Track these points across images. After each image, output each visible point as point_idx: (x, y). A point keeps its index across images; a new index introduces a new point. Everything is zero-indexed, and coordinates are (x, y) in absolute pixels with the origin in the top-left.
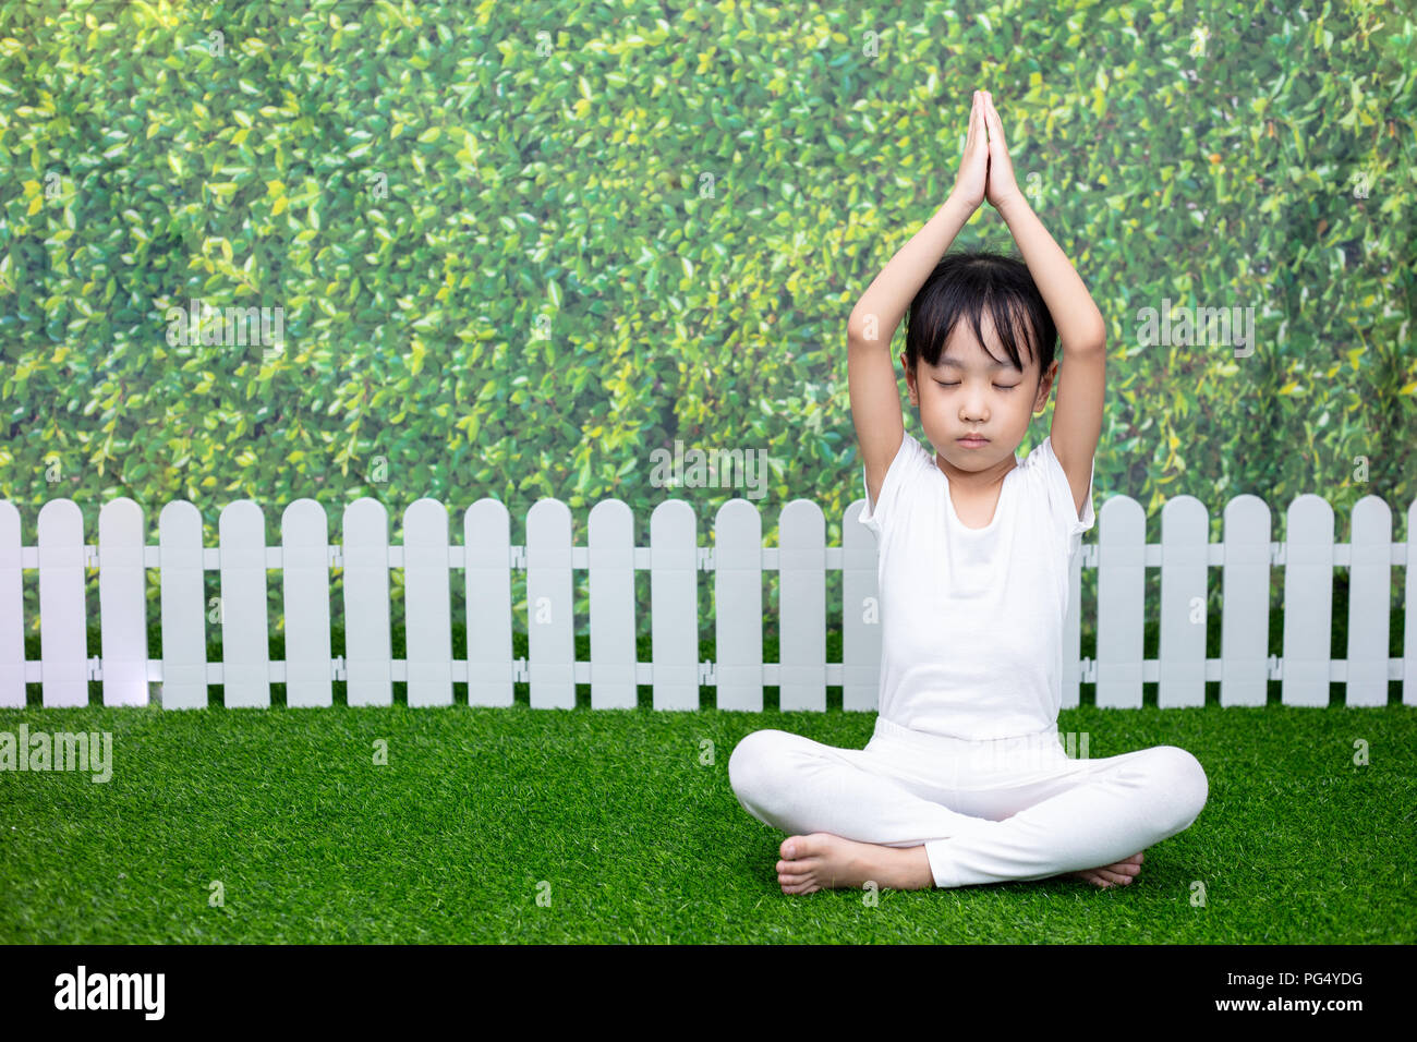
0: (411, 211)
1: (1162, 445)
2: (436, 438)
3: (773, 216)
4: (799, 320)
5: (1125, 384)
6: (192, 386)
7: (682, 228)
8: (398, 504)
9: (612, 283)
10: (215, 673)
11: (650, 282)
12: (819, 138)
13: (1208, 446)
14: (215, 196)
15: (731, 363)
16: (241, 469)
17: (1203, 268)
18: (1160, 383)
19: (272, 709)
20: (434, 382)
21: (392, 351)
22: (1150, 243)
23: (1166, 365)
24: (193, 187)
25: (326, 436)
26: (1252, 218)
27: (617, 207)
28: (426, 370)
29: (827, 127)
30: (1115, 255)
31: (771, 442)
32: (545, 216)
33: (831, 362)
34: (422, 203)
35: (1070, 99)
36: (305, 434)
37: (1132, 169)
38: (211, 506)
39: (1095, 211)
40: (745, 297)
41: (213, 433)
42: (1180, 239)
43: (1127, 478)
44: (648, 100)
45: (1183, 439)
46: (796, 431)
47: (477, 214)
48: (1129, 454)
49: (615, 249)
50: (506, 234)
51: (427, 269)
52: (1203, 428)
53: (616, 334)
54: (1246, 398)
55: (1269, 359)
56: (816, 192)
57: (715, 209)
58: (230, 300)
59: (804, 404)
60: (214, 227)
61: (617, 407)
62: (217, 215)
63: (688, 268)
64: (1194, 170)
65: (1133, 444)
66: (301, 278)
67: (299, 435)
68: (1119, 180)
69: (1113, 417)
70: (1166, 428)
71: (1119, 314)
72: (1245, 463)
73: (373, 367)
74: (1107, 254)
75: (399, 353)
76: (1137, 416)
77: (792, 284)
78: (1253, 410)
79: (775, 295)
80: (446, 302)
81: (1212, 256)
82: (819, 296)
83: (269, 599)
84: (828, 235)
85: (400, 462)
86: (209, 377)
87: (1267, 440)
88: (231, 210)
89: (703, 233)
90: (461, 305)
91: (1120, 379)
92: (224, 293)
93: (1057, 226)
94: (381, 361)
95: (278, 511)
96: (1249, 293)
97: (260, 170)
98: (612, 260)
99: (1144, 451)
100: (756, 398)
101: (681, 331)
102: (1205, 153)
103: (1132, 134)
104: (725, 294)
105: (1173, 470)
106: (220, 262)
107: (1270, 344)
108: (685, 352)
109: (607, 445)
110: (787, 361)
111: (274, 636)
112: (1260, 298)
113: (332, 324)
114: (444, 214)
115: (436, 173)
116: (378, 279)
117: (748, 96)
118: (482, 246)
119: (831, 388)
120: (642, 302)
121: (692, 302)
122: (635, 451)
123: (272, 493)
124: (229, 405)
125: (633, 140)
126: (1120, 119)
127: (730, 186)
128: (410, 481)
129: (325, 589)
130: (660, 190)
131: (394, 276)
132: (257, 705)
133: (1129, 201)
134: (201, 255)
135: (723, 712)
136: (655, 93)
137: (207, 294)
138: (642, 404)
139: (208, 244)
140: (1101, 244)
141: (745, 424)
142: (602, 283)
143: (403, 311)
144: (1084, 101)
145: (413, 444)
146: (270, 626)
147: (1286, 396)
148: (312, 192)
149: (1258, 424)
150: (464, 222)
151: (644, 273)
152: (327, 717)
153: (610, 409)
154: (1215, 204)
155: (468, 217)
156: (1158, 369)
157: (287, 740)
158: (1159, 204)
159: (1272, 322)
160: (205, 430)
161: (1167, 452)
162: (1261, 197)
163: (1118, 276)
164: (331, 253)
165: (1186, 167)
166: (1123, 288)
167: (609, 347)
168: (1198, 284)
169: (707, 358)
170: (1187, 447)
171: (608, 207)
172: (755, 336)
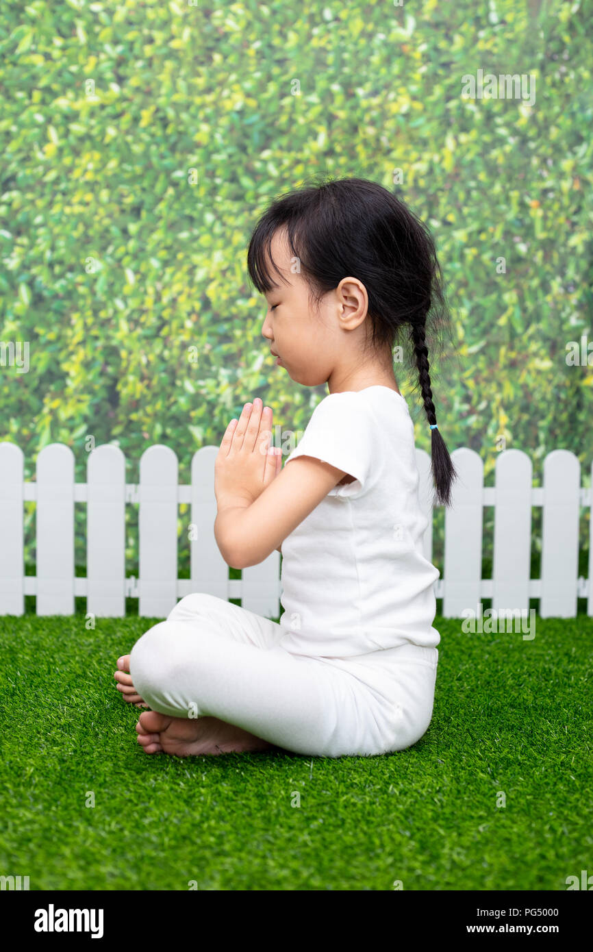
1: (493, 422)
3: (195, 239)
4: (216, 320)
5: (467, 374)
7: (126, 245)
9: (70, 287)
11: (100, 287)
12: (234, 179)
13: (530, 423)
15: (162, 352)
17: (525, 287)
18: (492, 373)
22: (485, 267)
23: (498, 360)
26: (562, 250)
27: (75, 228)
29: (240, 170)
30: (460, 276)
31: (193, 414)
32: (19, 233)
33: (240, 353)
35: (426, 156)
37: (472, 210)
39: (444, 242)
40: (174, 301)
42: (508, 264)
44: (101, 146)
45: (510, 417)
46: (212, 405)
48: (469, 429)
49: (73, 260)
52: (525, 409)
53: (72, 327)
54: (557, 386)
56: (231, 221)
57: (152, 231)
59: (218, 385)
61: (72, 384)
63: (130, 277)
64: (519, 213)
65: (473, 421)
68: (462, 218)
69: (457, 399)
70: (498, 409)
71: (461, 321)
72: (556, 436)
74: (453, 274)
76: (475, 399)
77: (211, 291)
78: (563, 396)
79: (198, 299)
81: (532, 278)
82: (232, 301)
84: (240, 254)
87: (573, 419)
89: (142, 250)
91: (463, 370)
96: (560, 306)
98: (71, 269)
99: (480, 426)
100: (181, 378)
101: (124, 326)
102: (527, 200)
103: (472, 184)
104: (158, 298)
108: (127, 343)
109: (64, 415)
110: (206, 351)
112: (568, 310)
117: (180, 144)
119: (240, 373)
120: (94, 303)
121: (133, 303)
122: (86, 419)
125: (89, 177)
126: (464, 173)
127: (165, 213)
130: (110, 216)
133: (470, 235)
135: (143, 618)
136: (107, 140)
138: (92, 382)
140: (449, 266)
141: (172, 400)
142: (63, 287)
144: (436, 158)
147: (587, 386)
149: (566, 407)
151: (95, 280)
153: (65, 386)
154: (534, 238)
156: (491, 363)
158: (493, 236)
159: (578, 329)
161: (498, 427)
162: (569, 234)
163: (462, 292)
165: (514, 210)
166: (465, 301)
167: (66, 337)
168: (521, 300)
169: (143, 347)
170: (513, 423)
171: (68, 227)
172: (181, 331)
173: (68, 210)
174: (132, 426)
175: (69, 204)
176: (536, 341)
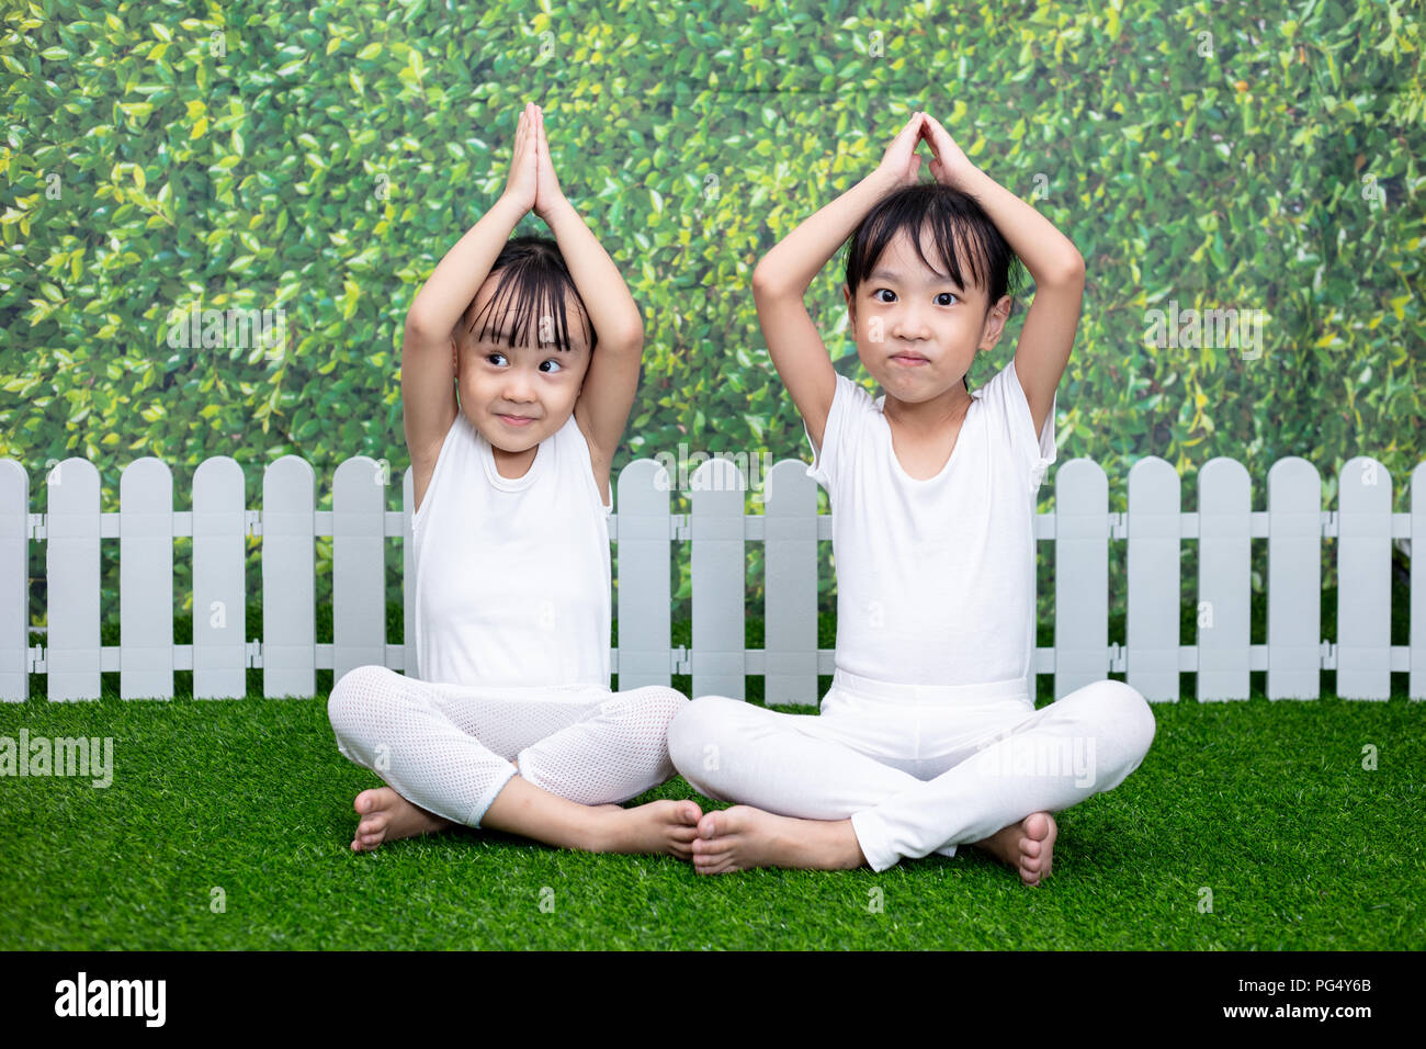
0: (348, 135)
1: (1187, 404)
2: (371, 391)
3: (751, 145)
6: (95, 330)
7: (651, 157)
8: (325, 466)
10: (110, 659)
12: (804, 59)
13: (1239, 405)
14: (127, 117)
15: (705, 308)
16: (147, 425)
17: (1230, 206)
19: (176, 701)
20: (369, 327)
21: (322, 292)
22: (1171, 178)
24: (103, 107)
25: (246, 388)
26: (1283, 151)
27: (578, 134)
28: (361, 313)
29: (813, 47)
30: (1133, 192)
31: (749, 397)
32: (498, 143)
34: (360, 125)
35: (1081, 19)
36: (222, 386)
37: (1150, 96)
38: (111, 467)
39: (1110, 143)
40: (721, 234)
41: (117, 384)
42: (1204, 174)
43: (1148, 440)
44: (614, 15)
45: (1211, 396)
47: (421, 140)
48: (1151, 414)
49: (575, 180)
50: (454, 161)
51: (364, 200)
52: (1233, 384)
54: (1280, 351)
55: (1305, 307)
56: (800, 118)
57: (688, 136)
58: (141, 234)
60: (125, 151)
62: (129, 138)
63: (657, 201)
64: (1218, 99)
65: (1156, 402)
66: (222, 209)
67: (215, 386)
68: (1136, 108)
69: (1133, 371)
70: (1192, 384)
71: (1137, 257)
72: (1280, 424)
73: (301, 310)
74: (1124, 190)
75: (330, 294)
76: (1159, 370)
77: (774, 221)
78: (1288, 365)
79: (754, 232)
80: (384, 238)
81: (1239, 194)
83: (175, 574)
84: (814, 166)
85: (329, 418)
86: (114, 320)
87: (1303, 398)
88: (146, 133)
89: (674, 162)
90: (401, 240)
91: (1141, 329)
92: (135, 225)
93: (1068, 159)
94: (310, 303)
95: (189, 473)
96: (1281, 234)
97: (179, 89)
98: (572, 192)
99: (1167, 410)
100: (733, 347)
101: (649, 272)
102: (1231, 80)
103: (1149, 58)
104: (698, 231)
105: (1200, 431)
106: (131, 191)
107: (1305, 291)
108: (653, 295)
111: (181, 616)
112: (1293, 240)
113: (255, 261)
114: (384, 139)
115: (376, 94)
116: (308, 211)
117: (727, 11)
118: (426, 175)
121: (662, 239)
123: (182, 452)
124: (136, 352)
125: (597, 59)
126: (1137, 42)
127: (705, 111)
128: (341, 439)
129: (240, 563)
130: (627, 115)
131: (327, 208)
132: (158, 696)
133: (1148, 131)
134: (110, 182)
136: (622, 7)
137: (115, 226)
139: (118, 171)
140: (1117, 178)
141: (720, 377)
143: (336, 247)
144: (1096, 22)
145: (344, 397)
146: (175, 605)
147: (1323, 349)
148: (236, 114)
149: (1293, 380)
150: (406, 148)
151: (608, 207)
152: (239, 711)
154: (1242, 136)
155: (411, 143)
157: (191, 738)
158: (1181, 135)
159: (1308, 266)
160: (108, 379)
161: (1194, 411)
162: (1292, 129)
163: (1137, 215)
164: (257, 182)
165: (1210, 95)
166: (1142, 228)
168: (1224, 224)
169: (677, 302)
170: (1215, 405)
171: (568, 132)
172: (732, 278)
173: (566, 107)
174: (662, 416)
175: (569, 99)
176: (1247, 287)
